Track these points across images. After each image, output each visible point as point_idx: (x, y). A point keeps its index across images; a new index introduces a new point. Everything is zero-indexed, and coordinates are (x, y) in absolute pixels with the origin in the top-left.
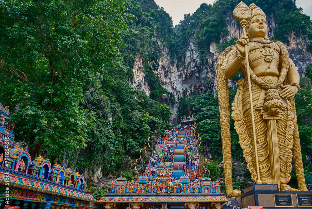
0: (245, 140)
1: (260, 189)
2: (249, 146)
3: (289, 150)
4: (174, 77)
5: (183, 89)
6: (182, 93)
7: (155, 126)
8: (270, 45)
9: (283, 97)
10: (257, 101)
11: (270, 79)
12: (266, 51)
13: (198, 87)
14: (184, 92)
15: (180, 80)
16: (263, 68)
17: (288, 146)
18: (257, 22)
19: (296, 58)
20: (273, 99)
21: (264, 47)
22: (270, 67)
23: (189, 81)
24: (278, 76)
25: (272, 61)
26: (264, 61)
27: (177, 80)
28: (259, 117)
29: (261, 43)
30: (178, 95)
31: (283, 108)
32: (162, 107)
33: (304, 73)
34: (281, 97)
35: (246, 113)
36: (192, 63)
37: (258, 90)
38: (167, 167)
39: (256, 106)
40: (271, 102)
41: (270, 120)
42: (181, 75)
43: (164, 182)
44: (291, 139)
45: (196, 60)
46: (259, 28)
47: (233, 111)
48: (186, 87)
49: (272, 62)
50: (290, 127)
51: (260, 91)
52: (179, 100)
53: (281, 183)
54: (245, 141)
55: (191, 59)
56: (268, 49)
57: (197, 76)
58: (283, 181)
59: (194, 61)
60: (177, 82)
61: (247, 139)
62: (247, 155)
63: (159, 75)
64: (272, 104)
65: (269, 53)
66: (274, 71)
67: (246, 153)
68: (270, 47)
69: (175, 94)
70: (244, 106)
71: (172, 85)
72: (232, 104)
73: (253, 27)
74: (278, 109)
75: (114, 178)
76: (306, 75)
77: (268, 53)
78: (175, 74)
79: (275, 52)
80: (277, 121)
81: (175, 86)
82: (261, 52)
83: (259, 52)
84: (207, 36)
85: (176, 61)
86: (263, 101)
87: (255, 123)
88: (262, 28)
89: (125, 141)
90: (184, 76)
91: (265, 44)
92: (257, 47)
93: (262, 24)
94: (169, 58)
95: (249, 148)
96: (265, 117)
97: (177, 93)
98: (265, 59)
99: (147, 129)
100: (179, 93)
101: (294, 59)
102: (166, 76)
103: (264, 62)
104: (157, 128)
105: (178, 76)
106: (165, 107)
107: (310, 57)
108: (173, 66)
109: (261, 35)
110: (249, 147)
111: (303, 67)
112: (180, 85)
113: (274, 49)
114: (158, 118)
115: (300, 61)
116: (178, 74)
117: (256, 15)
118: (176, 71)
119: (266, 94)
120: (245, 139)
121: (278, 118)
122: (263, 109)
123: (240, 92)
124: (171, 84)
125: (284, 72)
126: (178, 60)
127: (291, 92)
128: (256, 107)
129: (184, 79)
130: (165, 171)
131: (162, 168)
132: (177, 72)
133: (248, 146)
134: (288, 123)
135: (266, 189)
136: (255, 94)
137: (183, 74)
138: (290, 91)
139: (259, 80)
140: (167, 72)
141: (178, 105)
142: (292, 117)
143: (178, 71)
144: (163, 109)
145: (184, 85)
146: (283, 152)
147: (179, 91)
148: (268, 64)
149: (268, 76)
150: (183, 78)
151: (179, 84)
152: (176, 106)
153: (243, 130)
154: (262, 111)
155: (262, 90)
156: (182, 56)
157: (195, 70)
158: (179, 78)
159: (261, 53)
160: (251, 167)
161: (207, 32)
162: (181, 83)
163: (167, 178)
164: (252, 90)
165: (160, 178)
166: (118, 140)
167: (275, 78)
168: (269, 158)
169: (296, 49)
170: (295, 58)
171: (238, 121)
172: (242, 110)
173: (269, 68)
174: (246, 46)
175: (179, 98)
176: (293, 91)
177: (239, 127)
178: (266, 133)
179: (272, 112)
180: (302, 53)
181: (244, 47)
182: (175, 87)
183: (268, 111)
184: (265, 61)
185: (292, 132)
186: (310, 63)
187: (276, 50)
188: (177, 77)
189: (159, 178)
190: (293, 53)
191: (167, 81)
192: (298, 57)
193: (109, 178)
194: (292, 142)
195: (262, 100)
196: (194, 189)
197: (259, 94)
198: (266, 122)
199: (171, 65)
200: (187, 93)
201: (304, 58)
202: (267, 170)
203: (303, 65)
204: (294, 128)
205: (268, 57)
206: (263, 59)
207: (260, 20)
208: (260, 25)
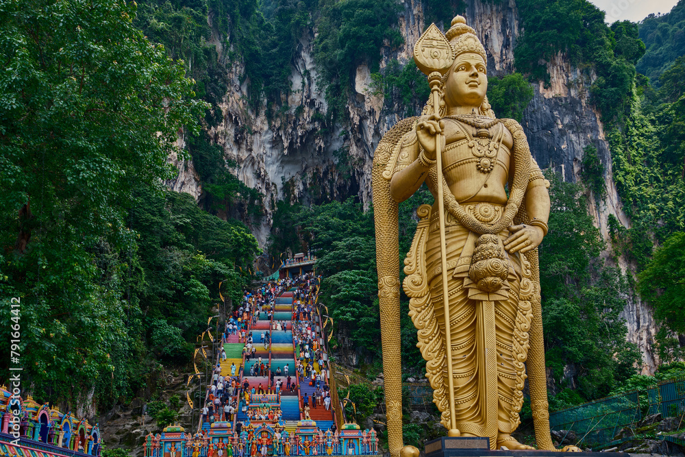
0: (431, 340)
1: (454, 447)
2: (439, 354)
3: (520, 364)
4: (260, 146)
5: (283, 179)
6: (282, 189)
7: (220, 283)
8: (491, 131)
9: (511, 250)
10: (457, 258)
11: (486, 212)
12: (481, 146)
13: (321, 174)
14: (288, 187)
15: (275, 153)
16: (472, 184)
17: (517, 354)
18: (467, 71)
19: (562, 122)
20: (491, 258)
21: (478, 136)
22: (488, 183)
23: (300, 158)
24: (504, 204)
25: (492, 169)
26: (475, 168)
27: (268, 154)
28: (459, 293)
29: (473, 125)
30: (272, 195)
31: (510, 277)
32: (236, 236)
33: (579, 161)
34: (508, 251)
35: (434, 282)
36: (307, 109)
37: (461, 233)
38: (270, 401)
39: (454, 268)
40: (484, 264)
41: (482, 301)
42: (278, 139)
43: (265, 434)
44: (525, 340)
45: (317, 102)
46: (471, 86)
47: (407, 275)
48: (291, 172)
49: (493, 172)
50: (525, 315)
51: (465, 237)
52: (272, 207)
53: (500, 432)
54: (431, 342)
55: (304, 99)
56: (484, 142)
57: (321, 146)
58: (502, 429)
59: (312, 103)
60: (269, 159)
61: (434, 339)
62: (434, 372)
63: (220, 140)
64: (486, 269)
65: (487, 153)
66: (495, 194)
67: (432, 369)
68: (490, 137)
69: (264, 191)
70: (430, 266)
71: (256, 167)
72: (406, 261)
73: (458, 83)
74: (498, 279)
75: (125, 415)
76: (582, 168)
77: (484, 151)
78: (263, 138)
79: (500, 149)
80: (497, 303)
81: (262, 170)
82: (471, 148)
83: (465, 146)
84: (348, 47)
85: (266, 100)
86: (469, 259)
87: (450, 306)
88: (476, 86)
89: (148, 324)
90: (286, 144)
91: (480, 128)
92: (462, 135)
93: (477, 76)
94: (244, 90)
95: (438, 358)
96: (472, 294)
97: (267, 189)
98: (477, 166)
99: (200, 293)
100: (273, 188)
101: (557, 124)
102: (238, 142)
103: (475, 172)
104: (224, 289)
105: (269, 143)
106: (243, 236)
107: (596, 121)
108: (257, 115)
109: (473, 101)
110: (438, 356)
111: (578, 147)
112: (275, 166)
113: (499, 141)
114: (227, 265)
115: (571, 131)
116: (268, 137)
117: (464, 52)
118: (266, 128)
119: (476, 245)
120: (430, 338)
121: (498, 298)
122: (469, 277)
123: (422, 234)
124: (253, 165)
125: (517, 195)
126: (271, 100)
127: (528, 241)
128: (455, 271)
129: (286, 152)
130: (266, 411)
131: (260, 405)
132: (267, 132)
133: (436, 354)
134: (521, 304)
135: (466, 447)
136: (454, 243)
137: (283, 138)
138: (527, 239)
139: (464, 211)
140: (242, 132)
141: (272, 221)
142: (529, 292)
143: (270, 128)
144: (237, 240)
145: (287, 168)
146: (507, 369)
147: (273, 184)
148: (483, 177)
149: (483, 204)
150: (284, 149)
151: (273, 163)
152: (265, 223)
153: (428, 317)
154: (466, 281)
155: (470, 236)
156: (281, 87)
157: (315, 130)
158: (272, 148)
159: (470, 150)
160: (440, 398)
161: (347, 36)
162: (277, 161)
163: (272, 426)
164: (447, 233)
165: (257, 426)
166: (133, 324)
167: (496, 208)
168: (476, 380)
169: (566, 99)
170: (559, 122)
171: (417, 297)
172: (425, 275)
173: (486, 186)
174: (438, 136)
175: (273, 201)
176: (532, 240)
177: (419, 312)
178: (474, 328)
179: (487, 284)
180: (578, 109)
181: (434, 139)
182: (263, 173)
183: (479, 283)
184: (479, 169)
185: (528, 325)
186: (594, 138)
187: (504, 143)
188: (269, 146)
189: (254, 426)
190: (556, 110)
191: (241, 155)
192: (567, 120)
193: (114, 416)
194: (526, 345)
195: (467, 258)
196: (326, 446)
197: (462, 243)
198: (474, 304)
199: (252, 111)
200: (293, 190)
201: (581, 122)
202: (472, 406)
203: (578, 141)
204: (532, 315)
205: (485, 161)
206: (473, 165)
207: (473, 67)
208: (472, 79)
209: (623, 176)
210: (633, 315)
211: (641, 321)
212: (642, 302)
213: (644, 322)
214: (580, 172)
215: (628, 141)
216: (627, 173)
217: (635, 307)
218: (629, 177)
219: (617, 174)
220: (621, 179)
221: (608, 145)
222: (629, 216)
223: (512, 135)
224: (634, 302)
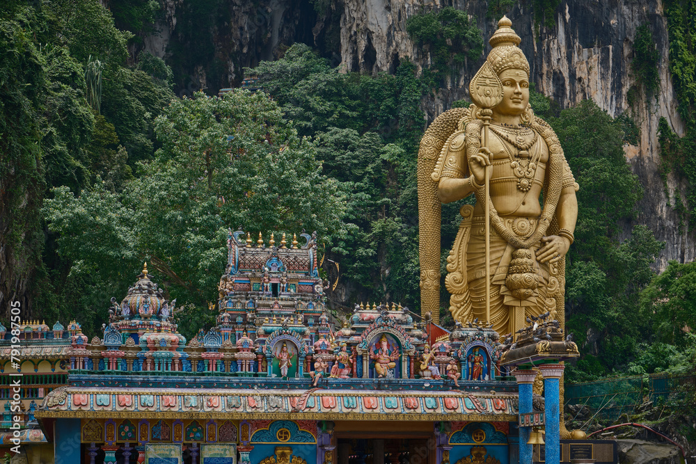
8: (532, 152)
9: (542, 261)
10: (496, 267)
11: (523, 227)
12: (522, 167)
16: (512, 202)
18: (512, 86)
20: (524, 272)
21: (520, 156)
22: (526, 201)
24: (538, 218)
25: (529, 189)
26: (516, 187)
28: (496, 298)
31: (538, 285)
34: (539, 261)
35: (474, 284)
37: (501, 244)
39: (494, 276)
41: (515, 307)
46: (514, 102)
47: (449, 273)
49: (530, 191)
50: (550, 311)
51: (503, 248)
56: (524, 162)
64: (521, 282)
65: (526, 174)
66: (532, 211)
68: (530, 158)
72: (449, 259)
74: (530, 290)
77: (524, 171)
79: (538, 168)
80: (527, 308)
82: (513, 168)
83: (508, 166)
86: (506, 270)
87: (491, 307)
88: (520, 103)
92: (505, 154)
93: (520, 93)
96: (507, 300)
98: (517, 185)
103: (515, 191)
109: (516, 113)
113: (537, 160)
117: (510, 68)
119: (513, 256)
121: (528, 304)
122: (505, 285)
123: (464, 233)
125: (550, 209)
127: (556, 253)
128: (494, 279)
134: (547, 302)
136: (495, 252)
138: (555, 251)
139: (504, 225)
148: (522, 195)
149: (520, 219)
153: (466, 313)
154: (503, 288)
155: (507, 247)
159: (512, 170)
164: (491, 242)
167: (531, 222)
171: (458, 294)
172: (465, 274)
173: (524, 204)
174: (488, 168)
176: (560, 251)
177: (459, 308)
178: (506, 327)
179: (520, 294)
181: (483, 169)
183: (514, 292)
184: (519, 189)
187: (541, 161)
195: (504, 268)
197: (501, 253)
198: (508, 309)
203: (631, 16)
204: (555, 312)
205: (525, 182)
206: (514, 185)
207: (518, 84)
208: (515, 96)
209: (680, 68)
210: (677, 248)
211: (686, 256)
212: (688, 233)
213: (689, 258)
214: (631, 56)
215: (689, 21)
216: (686, 64)
217: (680, 239)
218: (687, 69)
219: (674, 64)
220: (678, 71)
221: (666, 23)
222: (684, 120)
223: (548, 147)
224: (681, 233)
